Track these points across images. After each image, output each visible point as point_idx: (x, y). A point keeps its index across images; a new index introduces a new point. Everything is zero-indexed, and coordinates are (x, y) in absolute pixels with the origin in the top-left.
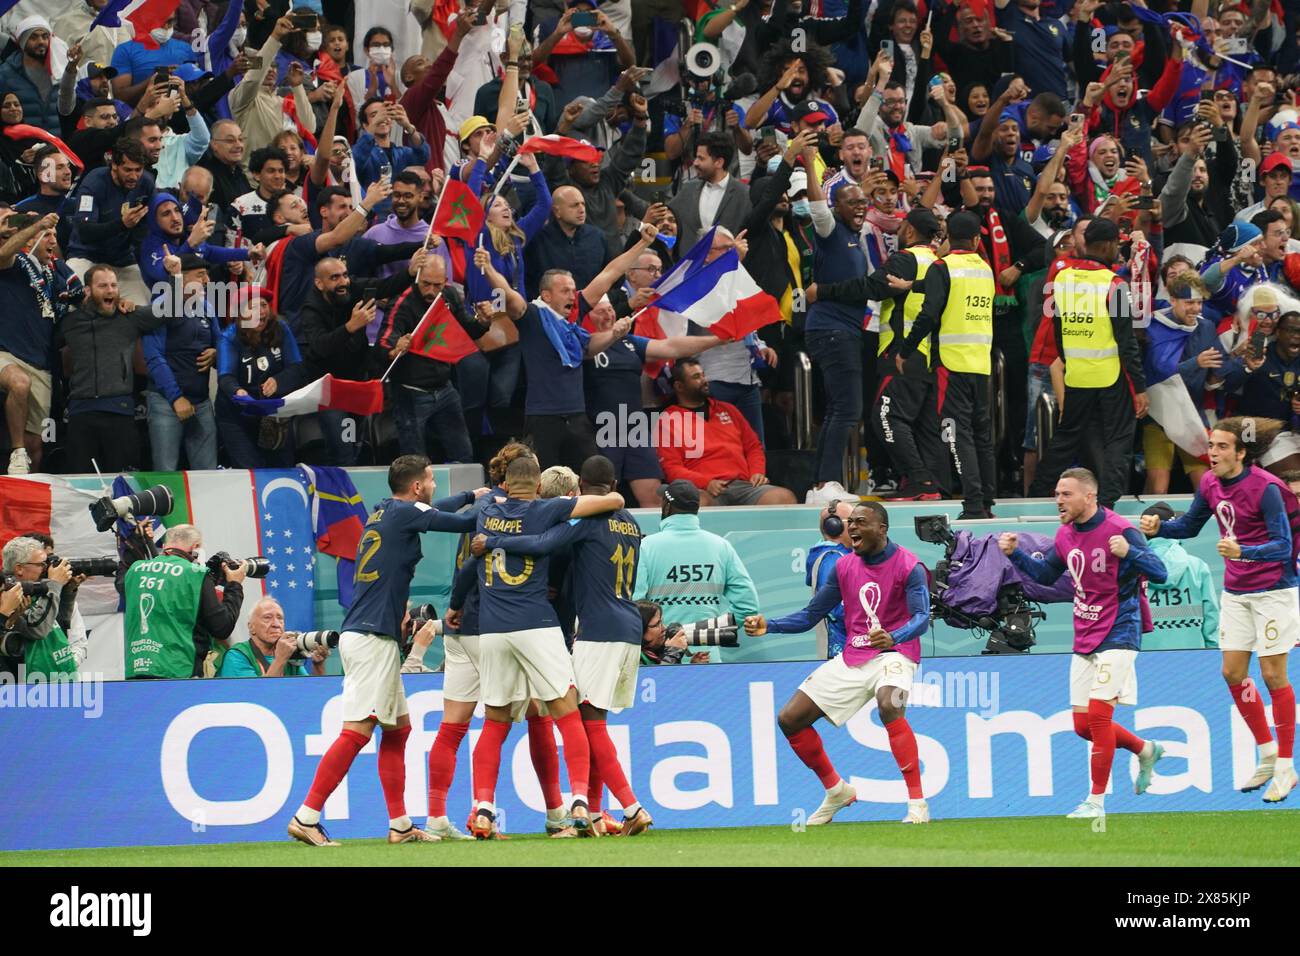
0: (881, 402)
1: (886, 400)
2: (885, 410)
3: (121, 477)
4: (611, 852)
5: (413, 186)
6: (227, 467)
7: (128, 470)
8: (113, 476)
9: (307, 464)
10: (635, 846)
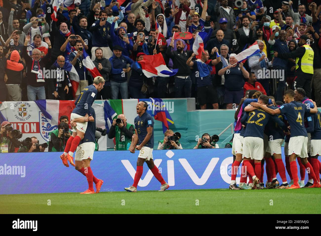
0: (294, 83)
1: (295, 82)
2: (295, 85)
3: (106, 101)
4: (227, 194)
5: (177, 29)
6: (132, 98)
7: (108, 99)
8: (104, 100)
9: (152, 98)
10: (233, 192)
